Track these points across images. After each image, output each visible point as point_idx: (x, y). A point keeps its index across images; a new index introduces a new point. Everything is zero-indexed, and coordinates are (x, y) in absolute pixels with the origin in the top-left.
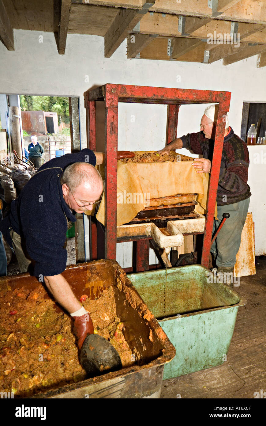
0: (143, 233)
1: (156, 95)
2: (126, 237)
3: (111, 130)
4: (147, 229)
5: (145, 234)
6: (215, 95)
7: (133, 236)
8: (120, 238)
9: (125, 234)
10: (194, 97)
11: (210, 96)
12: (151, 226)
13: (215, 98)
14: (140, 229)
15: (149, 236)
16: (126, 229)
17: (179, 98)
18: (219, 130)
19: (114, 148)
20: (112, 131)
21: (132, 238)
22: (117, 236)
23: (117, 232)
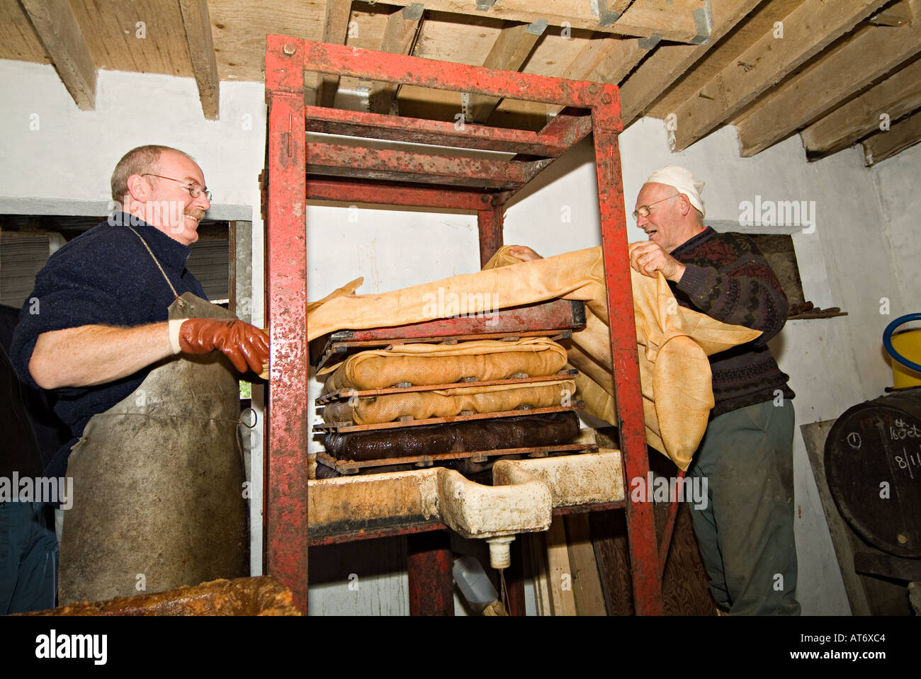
0: (409, 505)
1: (414, 74)
2: (347, 522)
3: (282, 154)
4: (424, 490)
5: (416, 511)
6: (577, 90)
7: (375, 521)
8: (321, 528)
9: (341, 511)
10: (522, 89)
11: (563, 90)
12: (435, 477)
13: (579, 97)
14: (395, 491)
15: (432, 517)
16: (345, 491)
17: (478, 87)
18: (605, 176)
19: (292, 207)
20: (286, 156)
21: (370, 526)
22: (311, 520)
23: (310, 501)
